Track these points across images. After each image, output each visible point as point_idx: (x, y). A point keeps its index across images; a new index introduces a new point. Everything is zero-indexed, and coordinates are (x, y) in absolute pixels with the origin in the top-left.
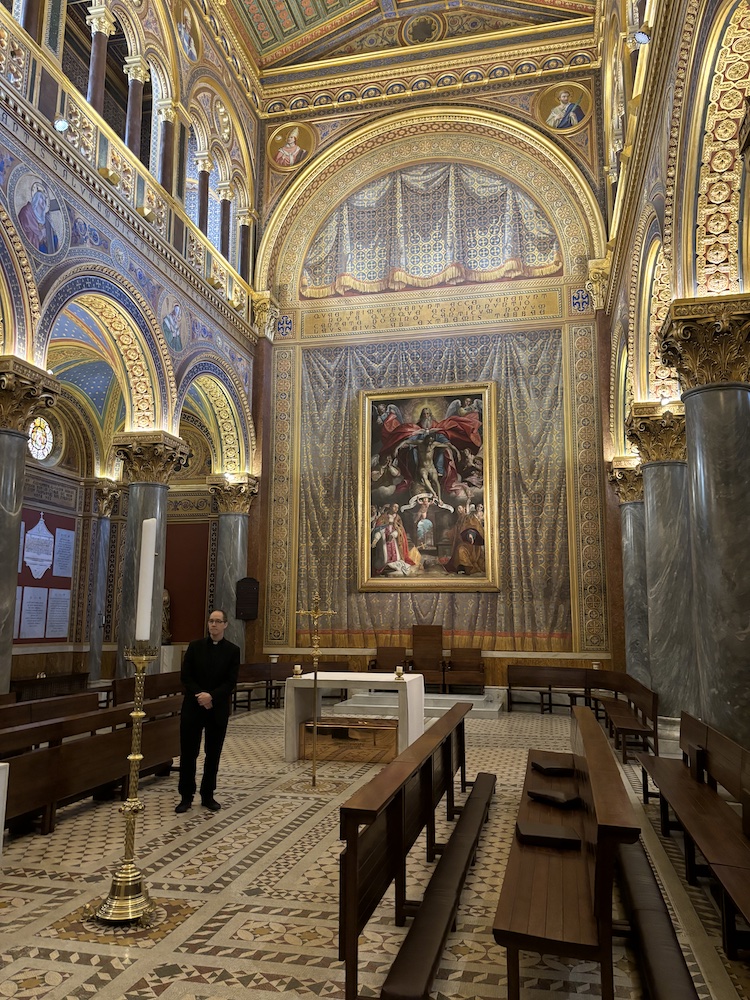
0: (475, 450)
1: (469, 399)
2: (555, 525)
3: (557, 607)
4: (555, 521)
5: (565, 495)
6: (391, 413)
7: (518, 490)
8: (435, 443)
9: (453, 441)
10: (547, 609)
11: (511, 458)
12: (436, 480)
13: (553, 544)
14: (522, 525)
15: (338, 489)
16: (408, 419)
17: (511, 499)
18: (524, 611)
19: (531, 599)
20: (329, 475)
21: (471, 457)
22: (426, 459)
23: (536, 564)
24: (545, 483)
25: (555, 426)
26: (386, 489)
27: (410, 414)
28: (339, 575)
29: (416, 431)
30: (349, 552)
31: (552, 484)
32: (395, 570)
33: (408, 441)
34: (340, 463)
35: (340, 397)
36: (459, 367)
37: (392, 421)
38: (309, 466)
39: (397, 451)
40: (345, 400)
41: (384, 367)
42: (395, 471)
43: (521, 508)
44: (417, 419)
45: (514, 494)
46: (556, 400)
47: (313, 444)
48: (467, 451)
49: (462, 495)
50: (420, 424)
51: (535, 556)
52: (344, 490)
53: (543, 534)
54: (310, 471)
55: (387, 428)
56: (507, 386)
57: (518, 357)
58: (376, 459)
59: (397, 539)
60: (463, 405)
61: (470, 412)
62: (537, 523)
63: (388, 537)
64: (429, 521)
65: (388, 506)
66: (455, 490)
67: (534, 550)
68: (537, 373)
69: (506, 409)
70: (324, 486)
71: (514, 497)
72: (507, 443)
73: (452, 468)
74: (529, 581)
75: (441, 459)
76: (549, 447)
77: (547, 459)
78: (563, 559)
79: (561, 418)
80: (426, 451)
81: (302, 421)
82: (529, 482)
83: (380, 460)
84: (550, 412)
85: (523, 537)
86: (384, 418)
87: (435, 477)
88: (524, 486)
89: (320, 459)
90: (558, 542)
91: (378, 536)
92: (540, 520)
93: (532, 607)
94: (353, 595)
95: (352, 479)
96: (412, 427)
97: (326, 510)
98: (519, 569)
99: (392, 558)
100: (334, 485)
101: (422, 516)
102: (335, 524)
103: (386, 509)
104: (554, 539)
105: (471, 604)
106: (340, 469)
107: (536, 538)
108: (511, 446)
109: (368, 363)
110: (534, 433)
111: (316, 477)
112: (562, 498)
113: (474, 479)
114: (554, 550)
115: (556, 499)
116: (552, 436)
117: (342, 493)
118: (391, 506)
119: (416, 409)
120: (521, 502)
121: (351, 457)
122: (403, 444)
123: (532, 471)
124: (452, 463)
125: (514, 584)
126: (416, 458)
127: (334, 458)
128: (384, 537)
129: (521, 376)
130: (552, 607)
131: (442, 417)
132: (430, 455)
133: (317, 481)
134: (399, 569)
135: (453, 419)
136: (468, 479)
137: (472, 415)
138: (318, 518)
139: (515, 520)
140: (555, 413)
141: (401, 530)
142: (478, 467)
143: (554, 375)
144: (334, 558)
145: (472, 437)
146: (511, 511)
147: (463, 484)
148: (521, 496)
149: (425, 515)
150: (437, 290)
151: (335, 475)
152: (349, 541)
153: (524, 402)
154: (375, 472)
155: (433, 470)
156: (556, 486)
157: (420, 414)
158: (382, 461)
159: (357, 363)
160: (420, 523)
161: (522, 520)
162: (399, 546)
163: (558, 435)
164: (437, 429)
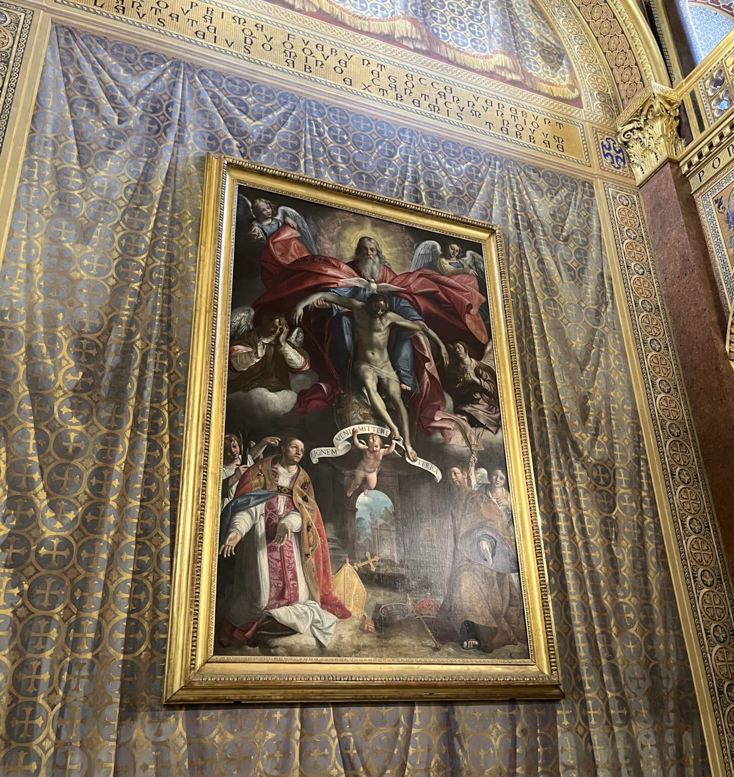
0: (478, 350)
1: (456, 247)
2: (641, 536)
3: (679, 738)
4: (641, 528)
5: (649, 477)
6: (286, 224)
7: (565, 450)
8: (391, 315)
9: (430, 320)
10: (660, 745)
11: (544, 383)
12: (397, 396)
13: (646, 582)
14: (583, 531)
15: (121, 374)
16: (328, 248)
17: (554, 469)
18: (616, 754)
19: (627, 719)
20: (94, 329)
21: (470, 363)
22: (372, 346)
23: (622, 626)
24: (611, 446)
25: (610, 338)
26: (271, 396)
27: (332, 240)
28: (96, 644)
29: (347, 280)
30: (140, 568)
31: (623, 449)
32: (291, 631)
33: (329, 296)
34: (136, 307)
35: (151, 155)
36: (428, 184)
37: (287, 242)
38: (29, 293)
39: (300, 311)
40: (164, 165)
41: (270, 132)
42: (296, 358)
43: (575, 492)
44: (349, 253)
45: (558, 459)
46: (604, 295)
47: (54, 240)
48: (461, 349)
49: (457, 442)
50: (356, 265)
51: (618, 607)
52: (141, 379)
53: (625, 556)
54: (31, 307)
55: (277, 254)
56: (520, 246)
57: (532, 204)
58: (244, 317)
59: (298, 535)
60: (446, 255)
61: (460, 271)
62: (609, 527)
63: (274, 530)
64: (383, 497)
65: (275, 441)
66: (442, 429)
67: (614, 593)
68: (566, 240)
69: (524, 286)
70: (77, 356)
71: (559, 466)
72: (533, 351)
73: (431, 377)
74: (614, 671)
75: (406, 351)
76: (607, 377)
77: (607, 398)
78: (670, 617)
79: (616, 328)
80: (373, 329)
81: (27, 175)
82: (583, 437)
83: (256, 320)
84: (598, 313)
85: (589, 559)
86: (269, 230)
87: (395, 388)
88: (575, 444)
89: (73, 282)
90: (653, 575)
91: (243, 523)
92: (614, 523)
93: (630, 740)
94: (144, 717)
95: (167, 355)
96: (339, 268)
97: (75, 428)
98: (590, 637)
99: (285, 595)
100: (111, 360)
101: (365, 481)
102: (102, 475)
103: (270, 450)
104: (645, 569)
105: (496, 737)
106: (131, 322)
107: (613, 563)
108: (540, 360)
109: (230, 110)
110: (578, 343)
111: (51, 325)
112: (644, 481)
113: (480, 410)
114: (648, 593)
115: (636, 484)
116: (607, 358)
117: (132, 387)
118: (285, 443)
119: (347, 234)
120: (573, 477)
121: (169, 299)
122: (315, 299)
123: (584, 418)
124: (430, 366)
125: (585, 678)
126: (348, 338)
127: (117, 292)
128: (261, 529)
129: (540, 236)
130: (669, 739)
131: (404, 264)
132: (380, 337)
133: (52, 340)
134: (304, 627)
135: (428, 276)
136: (467, 409)
137: (465, 278)
138: (40, 450)
139: (568, 518)
140: (606, 318)
141: (311, 511)
142: (486, 385)
143: (594, 253)
144: (84, 585)
145: (468, 320)
146: (557, 497)
147: (458, 417)
148: (571, 466)
149: (373, 478)
150: (379, 42)
151: (118, 334)
152: (144, 532)
153: (553, 284)
154: (241, 348)
155: (389, 373)
156: (631, 455)
157: (354, 245)
158: (261, 326)
159: (203, 102)
160: (362, 498)
161: (581, 518)
162: (304, 556)
163: (616, 358)
164: (394, 287)
